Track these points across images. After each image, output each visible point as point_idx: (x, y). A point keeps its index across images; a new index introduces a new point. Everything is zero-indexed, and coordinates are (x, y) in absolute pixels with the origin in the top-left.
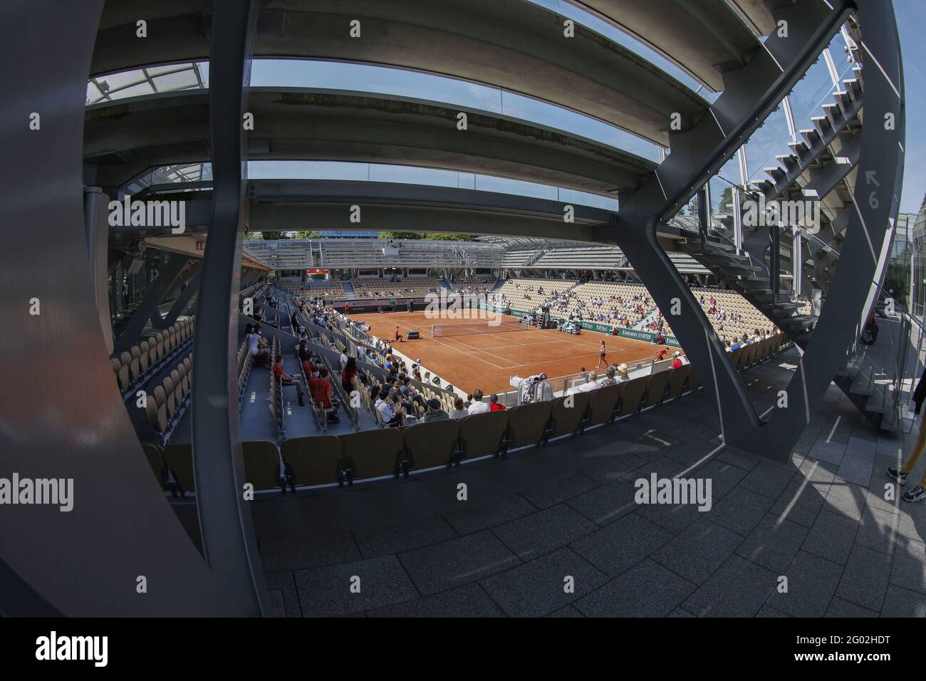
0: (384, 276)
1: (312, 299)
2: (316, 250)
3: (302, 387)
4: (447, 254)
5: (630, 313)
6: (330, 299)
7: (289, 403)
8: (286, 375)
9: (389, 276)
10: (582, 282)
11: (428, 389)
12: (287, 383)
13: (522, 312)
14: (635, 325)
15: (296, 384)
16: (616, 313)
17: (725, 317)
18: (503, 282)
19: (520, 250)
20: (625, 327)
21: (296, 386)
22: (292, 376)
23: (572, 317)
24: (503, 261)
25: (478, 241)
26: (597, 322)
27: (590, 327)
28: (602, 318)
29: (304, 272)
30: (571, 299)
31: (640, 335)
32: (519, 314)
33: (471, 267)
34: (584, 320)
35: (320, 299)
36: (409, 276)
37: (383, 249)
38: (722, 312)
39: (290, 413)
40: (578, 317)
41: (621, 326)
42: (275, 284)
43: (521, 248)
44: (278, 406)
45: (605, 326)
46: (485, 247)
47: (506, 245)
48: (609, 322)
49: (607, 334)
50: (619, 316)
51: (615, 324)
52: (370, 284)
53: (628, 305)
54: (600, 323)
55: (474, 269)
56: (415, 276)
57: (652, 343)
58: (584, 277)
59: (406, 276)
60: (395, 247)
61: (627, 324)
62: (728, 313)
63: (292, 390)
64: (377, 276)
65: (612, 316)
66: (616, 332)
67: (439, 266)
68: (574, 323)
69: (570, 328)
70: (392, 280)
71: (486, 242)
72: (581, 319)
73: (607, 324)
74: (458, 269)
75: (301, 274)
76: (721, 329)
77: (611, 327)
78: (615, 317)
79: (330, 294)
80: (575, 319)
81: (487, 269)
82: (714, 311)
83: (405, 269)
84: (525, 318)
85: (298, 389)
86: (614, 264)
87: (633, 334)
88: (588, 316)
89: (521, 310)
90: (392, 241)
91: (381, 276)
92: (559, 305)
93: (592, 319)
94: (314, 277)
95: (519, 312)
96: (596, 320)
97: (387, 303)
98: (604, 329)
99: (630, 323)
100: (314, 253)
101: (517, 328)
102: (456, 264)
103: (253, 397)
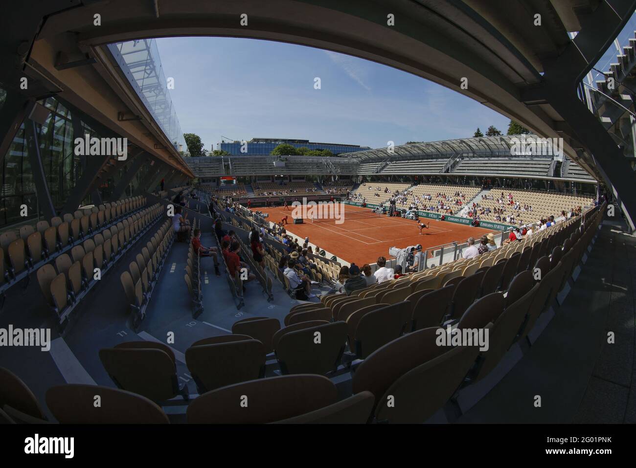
0: (275, 181)
1: (224, 197)
2: (226, 163)
3: (218, 258)
4: (319, 165)
5: (452, 205)
6: (237, 197)
7: (206, 273)
8: (203, 247)
9: (278, 181)
10: (416, 184)
11: (319, 260)
12: (205, 254)
13: (374, 205)
14: (456, 214)
15: (212, 255)
16: (442, 205)
17: (520, 208)
18: (359, 185)
19: (370, 163)
20: (450, 215)
21: (212, 257)
22: (209, 248)
23: (410, 208)
24: (358, 170)
25: (340, 156)
26: (429, 211)
27: (424, 215)
28: (432, 208)
29: (218, 179)
30: (409, 195)
31: (461, 220)
32: (372, 206)
33: (336, 174)
34: (420, 210)
35: (230, 197)
36: (293, 181)
37: (274, 162)
38: (518, 203)
39: (207, 282)
40: (415, 208)
41: (447, 214)
42: (197, 187)
43: (371, 161)
44: (194, 276)
45: (436, 214)
46: (346, 161)
47: (360, 159)
48: (438, 212)
49: (437, 220)
50: (445, 207)
51: (443, 213)
52: (266, 187)
53: (450, 199)
54: (432, 212)
55: (338, 176)
56: (297, 181)
57: (471, 226)
58: (417, 180)
59: (290, 181)
60: (283, 161)
61: (451, 213)
62: (521, 205)
63: (209, 262)
64: (270, 181)
65: (440, 207)
66: (444, 218)
67: (314, 174)
68: (413, 212)
69: (411, 215)
70: (281, 184)
71: (346, 157)
72: (417, 209)
73: (437, 213)
74: (326, 176)
75: (217, 180)
76: (519, 216)
77: (440, 215)
78: (442, 208)
79: (237, 194)
80: (413, 210)
81: (347, 176)
82: (512, 203)
83: (290, 176)
84: (378, 209)
85: (215, 259)
86: (438, 171)
87: (456, 220)
88: (423, 207)
89: (373, 204)
90: (280, 157)
91: (273, 181)
92: (401, 200)
93: (425, 209)
94: (225, 182)
95: (371, 205)
96: (428, 210)
97: (278, 200)
98: (435, 216)
99: (453, 212)
100: (225, 166)
101: (372, 216)
102: (326, 172)
103: (173, 267)
